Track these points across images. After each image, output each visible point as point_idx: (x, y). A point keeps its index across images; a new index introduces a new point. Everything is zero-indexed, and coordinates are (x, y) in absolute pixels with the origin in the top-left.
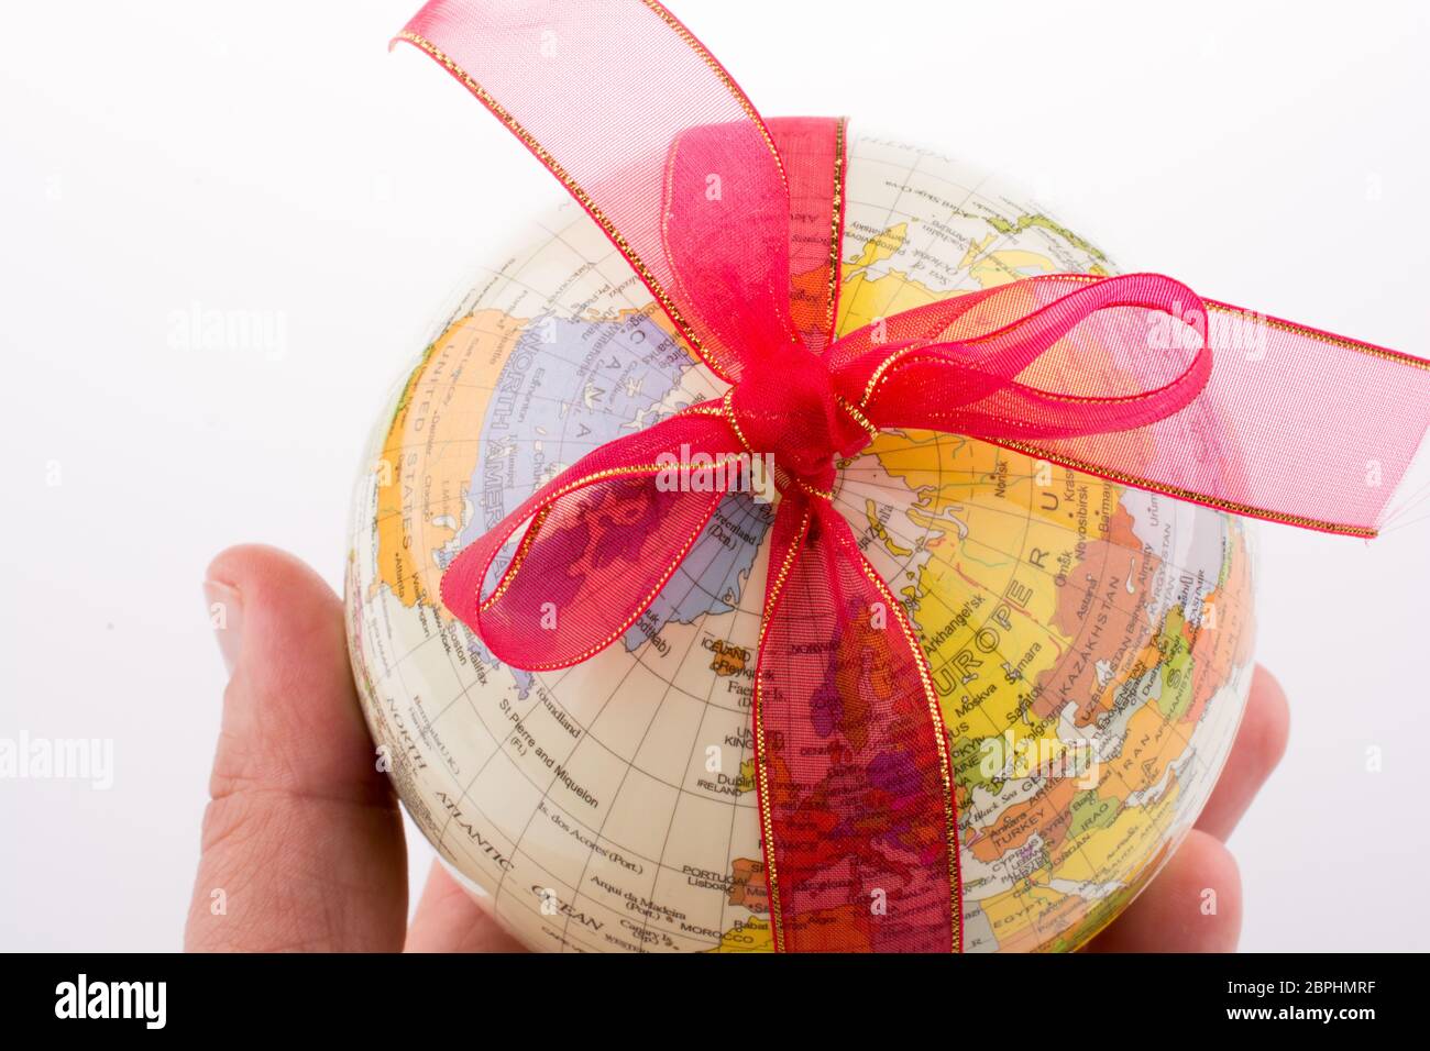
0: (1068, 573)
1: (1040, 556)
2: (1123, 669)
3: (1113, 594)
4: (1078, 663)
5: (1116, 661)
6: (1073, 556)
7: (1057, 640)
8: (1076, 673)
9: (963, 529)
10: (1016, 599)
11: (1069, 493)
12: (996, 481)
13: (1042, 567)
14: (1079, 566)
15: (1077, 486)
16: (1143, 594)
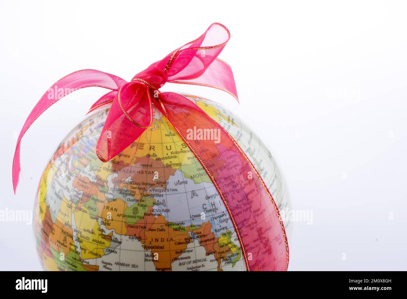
0: (151, 157)
1: (153, 148)
2: (131, 186)
3: (150, 173)
4: (128, 170)
5: (133, 183)
6: (156, 157)
7: (132, 161)
8: (126, 171)
9: (154, 129)
10: (139, 146)
11: (173, 153)
12: (169, 134)
13: (150, 150)
14: (154, 160)
15: (176, 155)
16: (154, 185)
